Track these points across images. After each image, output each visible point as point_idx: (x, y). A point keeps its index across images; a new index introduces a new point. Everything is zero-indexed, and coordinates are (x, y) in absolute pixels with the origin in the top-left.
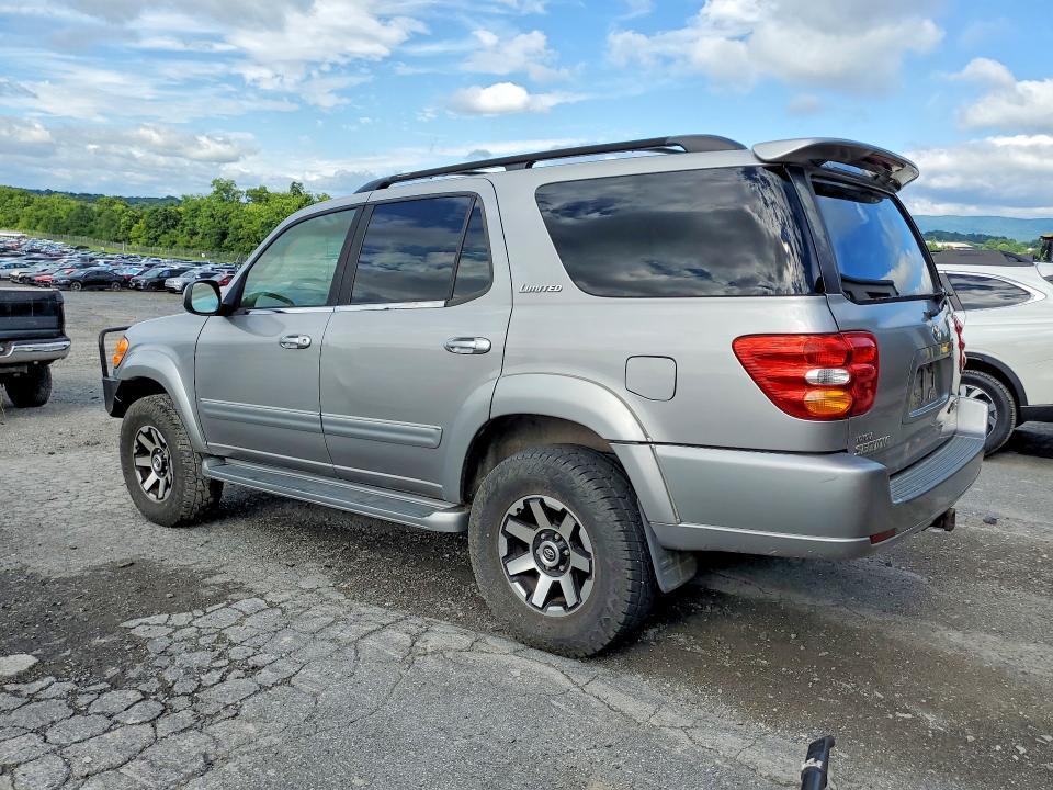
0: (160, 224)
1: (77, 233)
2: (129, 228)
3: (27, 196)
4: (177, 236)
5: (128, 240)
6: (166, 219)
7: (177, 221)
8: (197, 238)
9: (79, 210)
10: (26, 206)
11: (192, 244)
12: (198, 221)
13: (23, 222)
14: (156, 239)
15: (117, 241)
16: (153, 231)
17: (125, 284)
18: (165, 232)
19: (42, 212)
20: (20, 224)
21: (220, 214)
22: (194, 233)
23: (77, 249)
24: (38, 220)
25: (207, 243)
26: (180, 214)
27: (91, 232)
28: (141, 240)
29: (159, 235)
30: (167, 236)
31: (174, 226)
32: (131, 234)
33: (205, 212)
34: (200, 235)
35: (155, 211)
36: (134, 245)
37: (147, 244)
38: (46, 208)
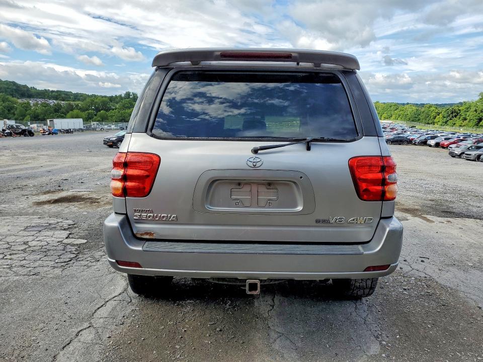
0: (450, 115)
1: (413, 121)
2: (435, 118)
3: (397, 106)
4: (456, 121)
5: (434, 123)
6: (452, 113)
7: (458, 113)
8: (466, 122)
9: (415, 111)
10: (396, 110)
11: (463, 125)
12: (468, 113)
13: (394, 117)
14: (446, 122)
15: (428, 124)
16: (445, 119)
17: (410, 142)
18: (450, 119)
19: (401, 112)
20: (392, 118)
21: (480, 110)
22: (465, 119)
23: (412, 127)
24: (399, 116)
25: (471, 124)
26: (460, 110)
27: (419, 120)
28: (439, 123)
29: (448, 121)
30: (451, 121)
31: (456, 116)
32: (436, 120)
33: (473, 109)
34: (468, 120)
35: (448, 110)
36: (436, 125)
37: (441, 125)
38: (403, 110)
